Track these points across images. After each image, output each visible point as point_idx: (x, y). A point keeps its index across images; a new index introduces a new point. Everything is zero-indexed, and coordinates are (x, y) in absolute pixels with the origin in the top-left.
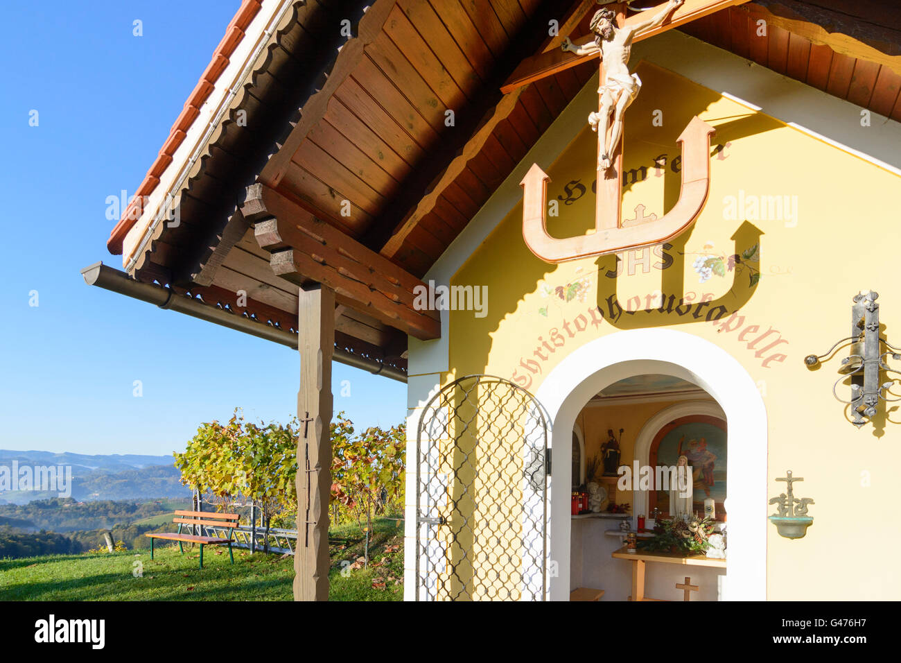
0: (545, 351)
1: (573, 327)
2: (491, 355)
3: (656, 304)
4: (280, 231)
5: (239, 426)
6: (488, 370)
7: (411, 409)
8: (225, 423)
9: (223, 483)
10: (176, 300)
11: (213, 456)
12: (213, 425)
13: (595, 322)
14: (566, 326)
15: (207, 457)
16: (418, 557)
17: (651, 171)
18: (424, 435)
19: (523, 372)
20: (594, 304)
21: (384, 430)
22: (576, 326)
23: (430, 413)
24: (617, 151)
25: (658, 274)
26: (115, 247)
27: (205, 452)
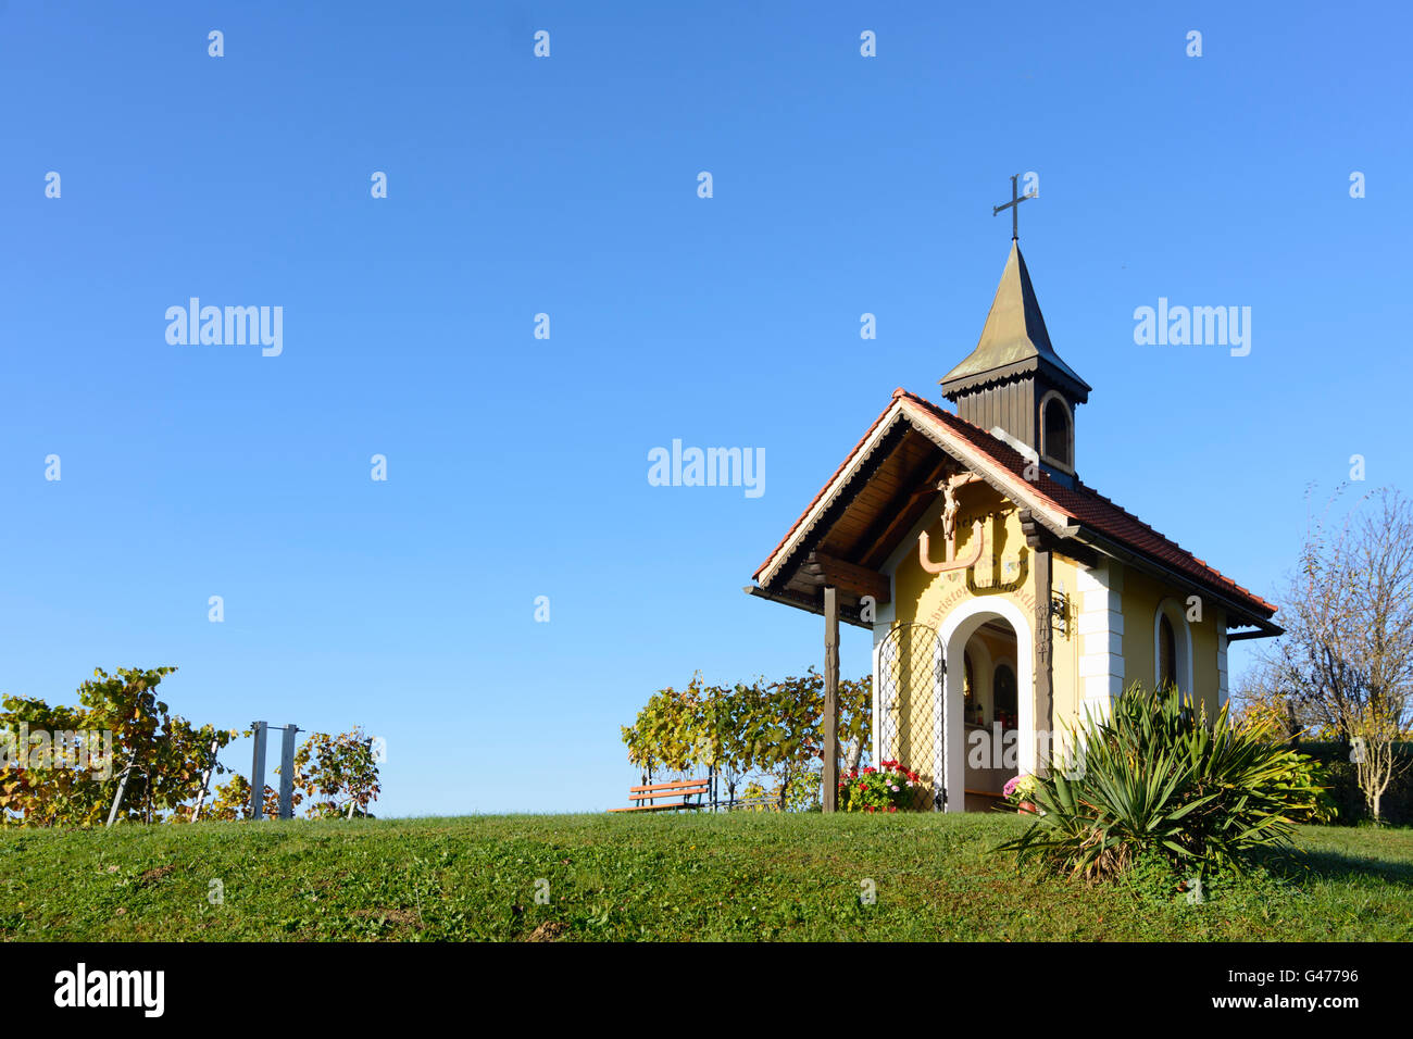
0: (943, 609)
1: (955, 596)
2: (918, 612)
3: (990, 584)
4: (821, 568)
5: (698, 691)
6: (916, 620)
7: (875, 645)
8: (682, 688)
9: (682, 754)
10: (773, 597)
11: (671, 725)
12: (669, 691)
13: (965, 593)
14: (952, 595)
15: (664, 726)
16: (880, 728)
17: (988, 518)
18: (882, 658)
19: (933, 620)
20: (965, 584)
21: (854, 682)
22: (956, 596)
23: (885, 645)
24: (952, 530)
25: (991, 568)
26: (756, 577)
27: (661, 721)
